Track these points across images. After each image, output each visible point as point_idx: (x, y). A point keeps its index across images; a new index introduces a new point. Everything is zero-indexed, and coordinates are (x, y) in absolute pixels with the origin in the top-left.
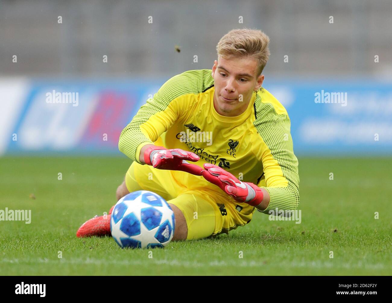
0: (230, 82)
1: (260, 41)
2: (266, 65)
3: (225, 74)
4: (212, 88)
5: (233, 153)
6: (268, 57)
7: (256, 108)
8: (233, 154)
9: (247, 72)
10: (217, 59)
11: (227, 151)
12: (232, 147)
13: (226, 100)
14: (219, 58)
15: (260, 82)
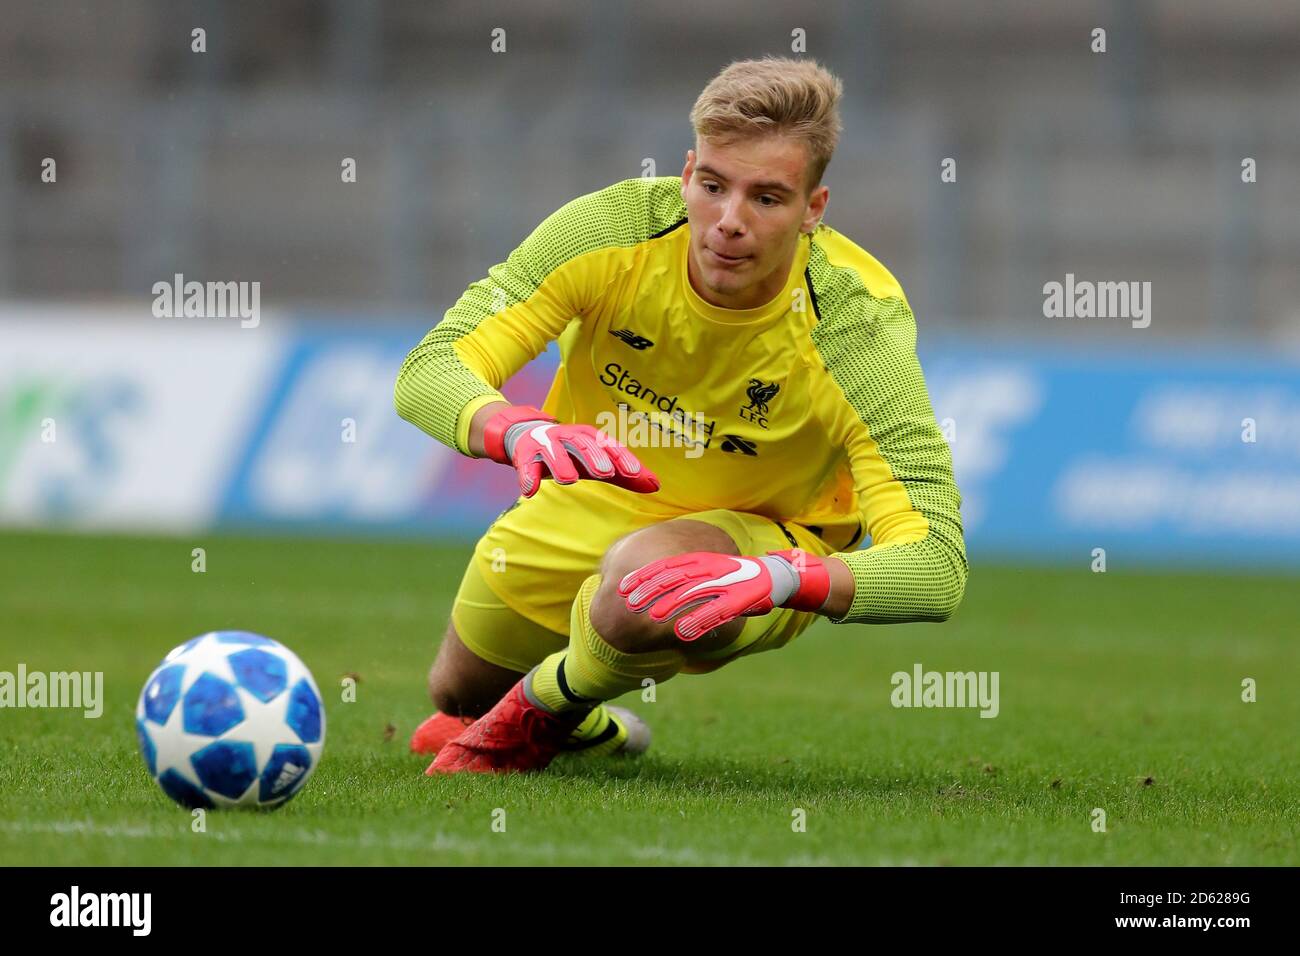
0: (731, 208)
1: (812, 92)
2: (834, 158)
3: (716, 183)
4: (681, 229)
5: (759, 416)
6: (836, 136)
7: (814, 283)
8: (760, 420)
9: (779, 176)
10: (694, 148)
11: (742, 411)
12: (759, 399)
13: (721, 259)
14: (698, 142)
15: (816, 206)
